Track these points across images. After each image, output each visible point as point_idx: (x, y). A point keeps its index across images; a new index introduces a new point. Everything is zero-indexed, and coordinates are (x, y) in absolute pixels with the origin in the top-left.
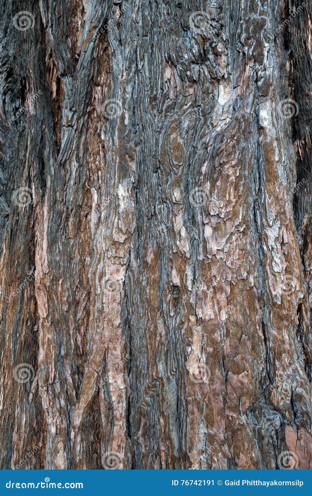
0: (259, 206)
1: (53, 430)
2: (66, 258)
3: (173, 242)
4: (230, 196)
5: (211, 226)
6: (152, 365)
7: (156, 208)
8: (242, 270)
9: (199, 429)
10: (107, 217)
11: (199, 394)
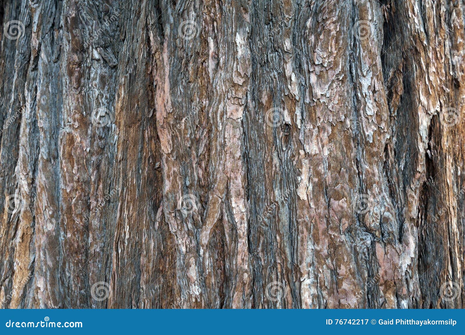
0: (354, 59)
1: (184, 249)
2: (187, 99)
3: (285, 86)
4: (331, 48)
5: (316, 74)
6: (270, 191)
7: (269, 56)
8: (341, 113)
9: (307, 245)
10: (225, 63)
11: (307, 216)
